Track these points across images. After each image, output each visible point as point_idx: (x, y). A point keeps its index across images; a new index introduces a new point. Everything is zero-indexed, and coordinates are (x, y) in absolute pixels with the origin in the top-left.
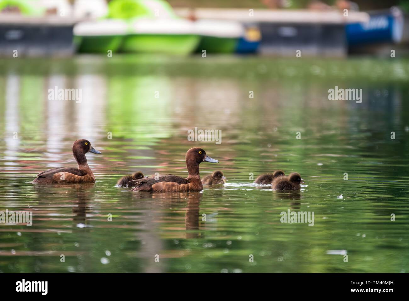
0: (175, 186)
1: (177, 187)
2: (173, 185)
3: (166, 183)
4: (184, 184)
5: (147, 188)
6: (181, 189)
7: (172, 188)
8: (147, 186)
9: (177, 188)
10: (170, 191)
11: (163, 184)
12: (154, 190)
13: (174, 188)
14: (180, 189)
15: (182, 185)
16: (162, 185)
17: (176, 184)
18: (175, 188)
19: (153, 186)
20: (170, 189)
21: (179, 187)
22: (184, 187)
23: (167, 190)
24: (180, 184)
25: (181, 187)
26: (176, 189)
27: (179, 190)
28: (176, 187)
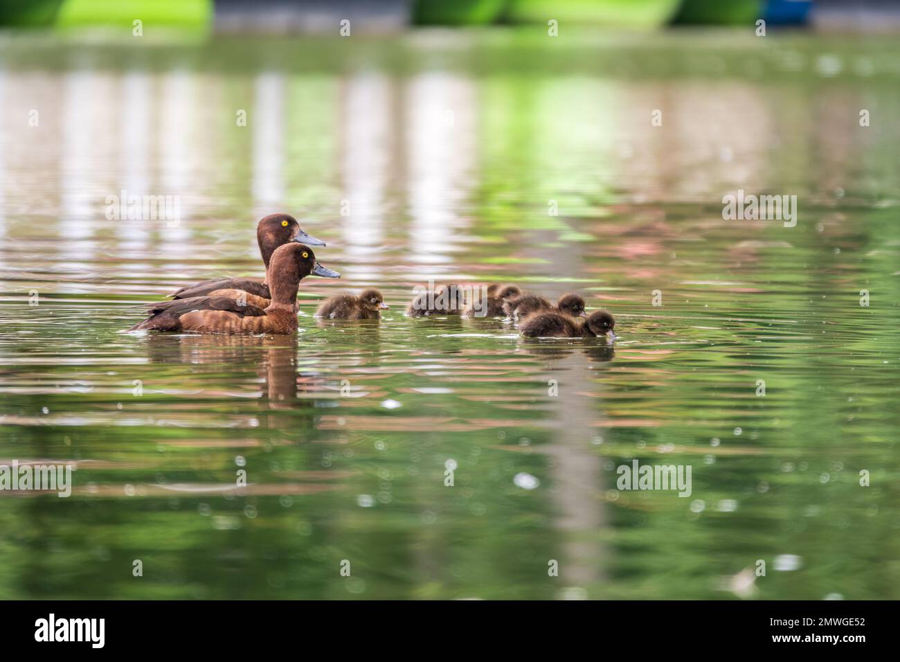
0: (231, 319)
1: (236, 323)
2: (226, 318)
3: (211, 312)
4: (252, 317)
5: (168, 321)
6: (244, 327)
7: (224, 325)
8: (169, 318)
9: (236, 325)
10: (218, 329)
11: (205, 313)
12: (184, 326)
13: (227, 324)
14: (241, 326)
15: (246, 319)
16: (202, 317)
17: (233, 316)
18: (231, 324)
19: (183, 318)
20: (220, 325)
21: (239, 323)
22: (251, 323)
23: (212, 327)
24: (242, 318)
25: (243, 324)
26: (233, 326)
27: (239, 329)
28: (233, 322)
